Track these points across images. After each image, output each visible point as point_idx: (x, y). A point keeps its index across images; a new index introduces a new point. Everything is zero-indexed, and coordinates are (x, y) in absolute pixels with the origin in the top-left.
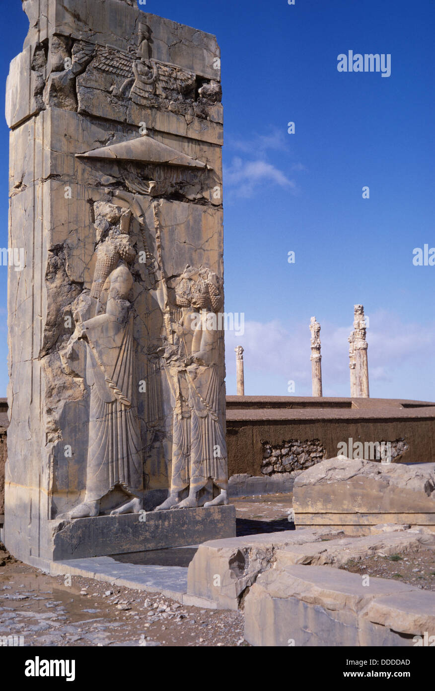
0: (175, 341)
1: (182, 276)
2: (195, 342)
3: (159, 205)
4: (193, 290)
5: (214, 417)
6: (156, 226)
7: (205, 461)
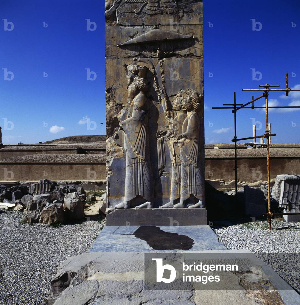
0: (172, 127)
1: (177, 95)
2: (184, 127)
3: (163, 61)
4: (182, 102)
5: (194, 165)
6: (161, 72)
7: (189, 186)
